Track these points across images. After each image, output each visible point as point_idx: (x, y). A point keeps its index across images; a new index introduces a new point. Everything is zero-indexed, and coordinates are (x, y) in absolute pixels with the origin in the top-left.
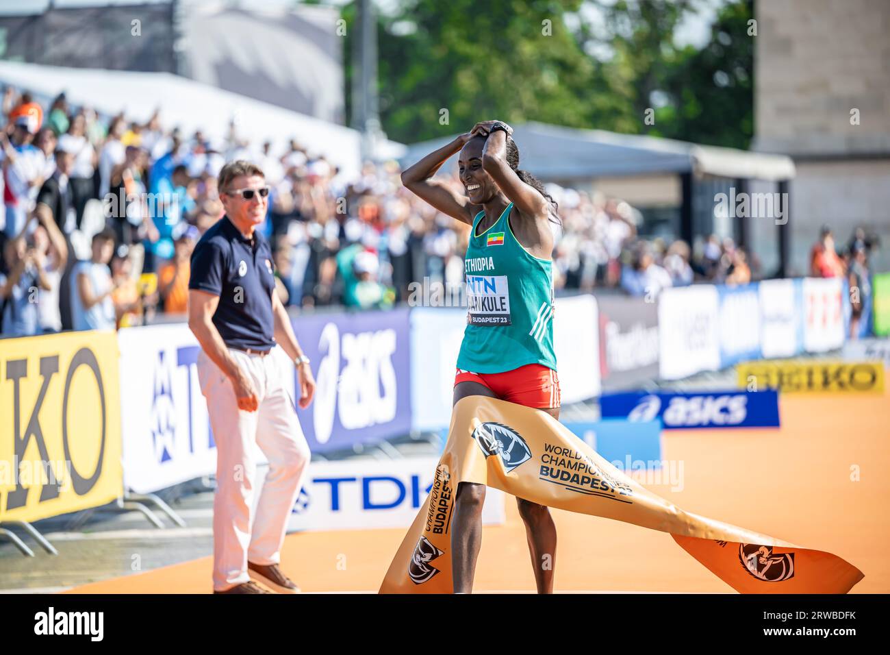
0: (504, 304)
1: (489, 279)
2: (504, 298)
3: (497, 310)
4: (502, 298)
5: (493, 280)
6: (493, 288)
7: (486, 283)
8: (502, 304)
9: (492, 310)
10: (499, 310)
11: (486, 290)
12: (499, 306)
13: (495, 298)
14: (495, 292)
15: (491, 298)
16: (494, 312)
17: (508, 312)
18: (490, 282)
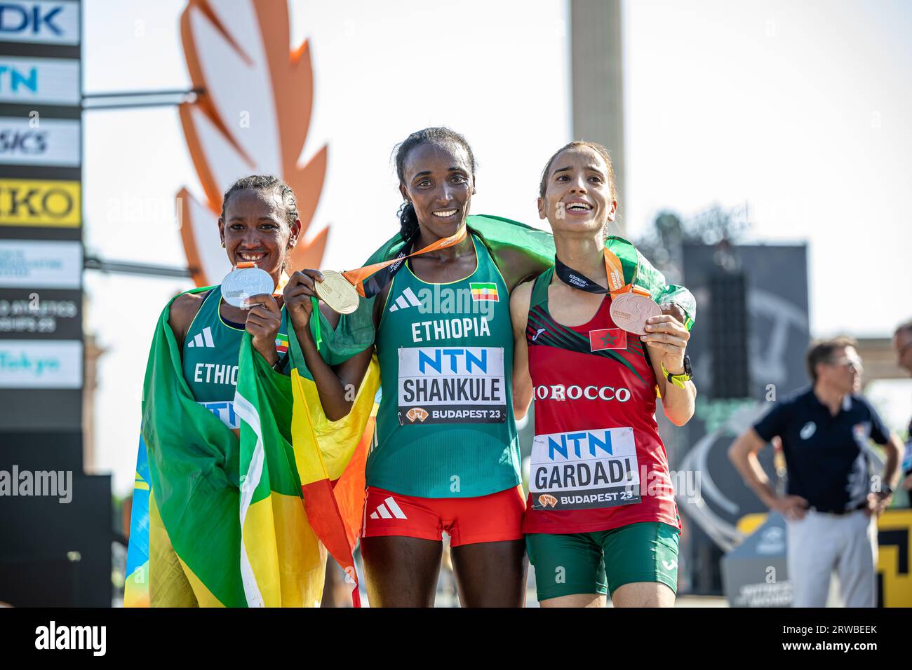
0: (497, 389)
1: (476, 352)
2: (497, 381)
3: (484, 398)
4: (494, 381)
5: (484, 353)
6: (483, 366)
7: (470, 358)
8: (494, 389)
9: (476, 399)
10: (488, 399)
11: (469, 368)
12: (488, 393)
13: (483, 380)
14: (486, 372)
15: (478, 380)
16: (480, 402)
17: (503, 402)
18: (480, 358)
